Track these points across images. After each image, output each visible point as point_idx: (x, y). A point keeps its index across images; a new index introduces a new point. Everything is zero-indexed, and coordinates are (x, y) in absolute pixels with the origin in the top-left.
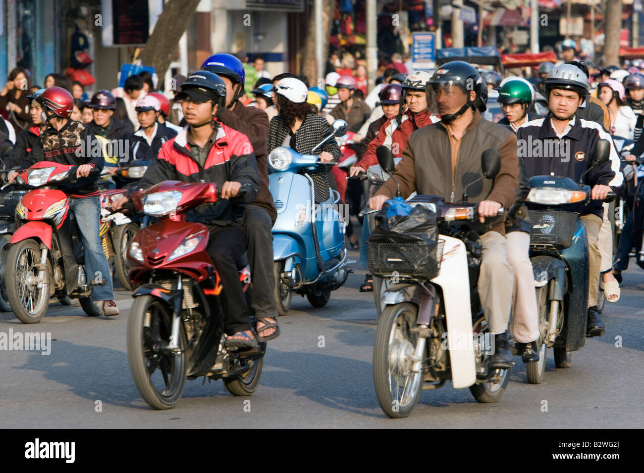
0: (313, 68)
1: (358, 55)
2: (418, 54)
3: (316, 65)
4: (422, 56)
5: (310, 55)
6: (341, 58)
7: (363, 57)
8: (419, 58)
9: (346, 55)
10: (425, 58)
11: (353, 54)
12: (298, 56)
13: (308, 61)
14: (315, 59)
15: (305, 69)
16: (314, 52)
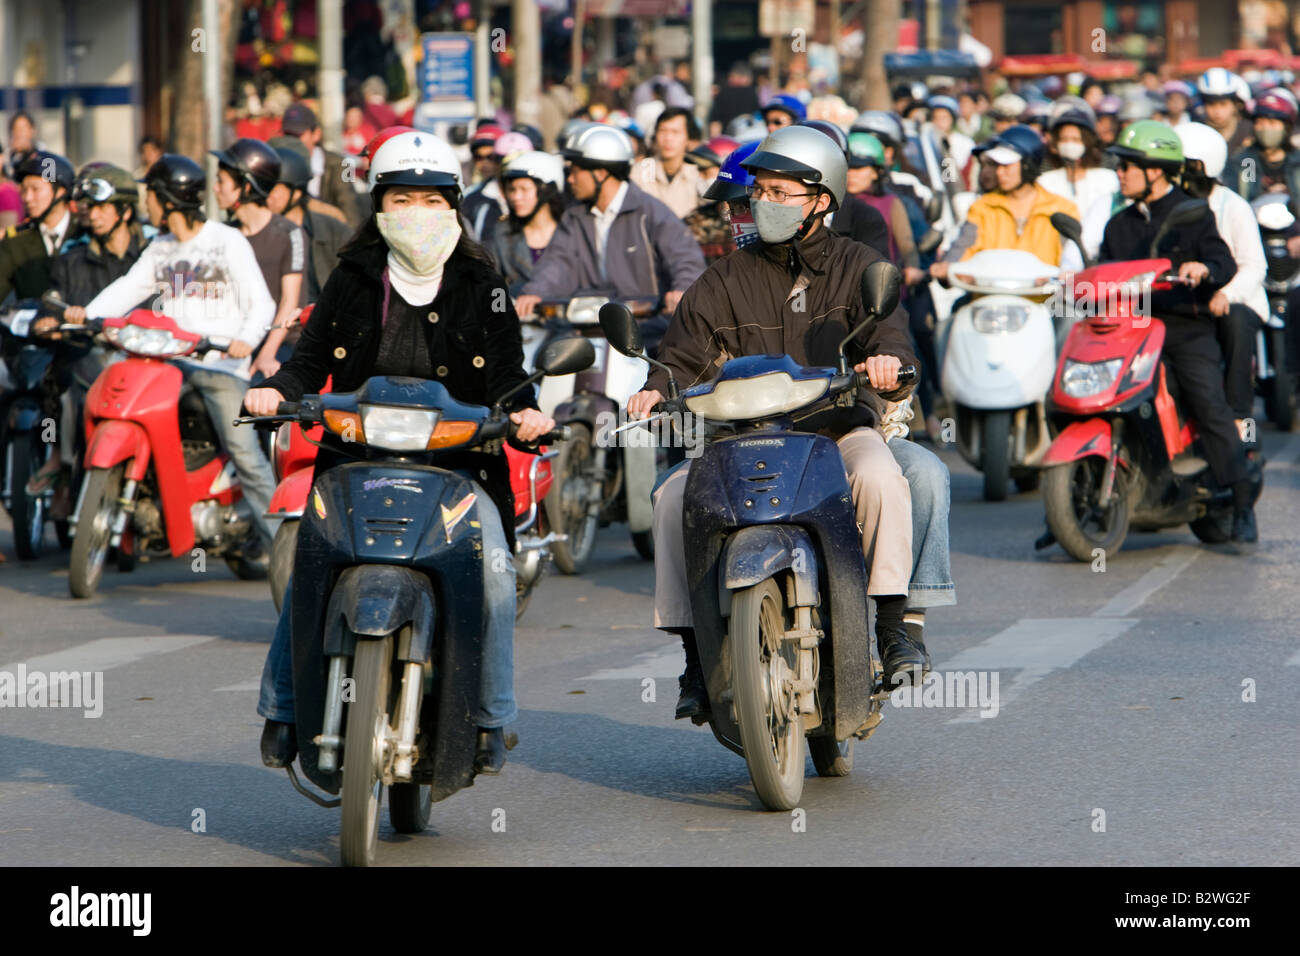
0: (197, 120)
1: (301, 87)
2: (437, 83)
3: (205, 114)
4: (445, 88)
5: (190, 89)
6: (262, 95)
7: (313, 92)
8: (439, 93)
9: (276, 87)
10: (453, 93)
11: (290, 84)
12: (166, 93)
13: (185, 104)
14: (201, 98)
15: (180, 120)
16: (200, 82)
